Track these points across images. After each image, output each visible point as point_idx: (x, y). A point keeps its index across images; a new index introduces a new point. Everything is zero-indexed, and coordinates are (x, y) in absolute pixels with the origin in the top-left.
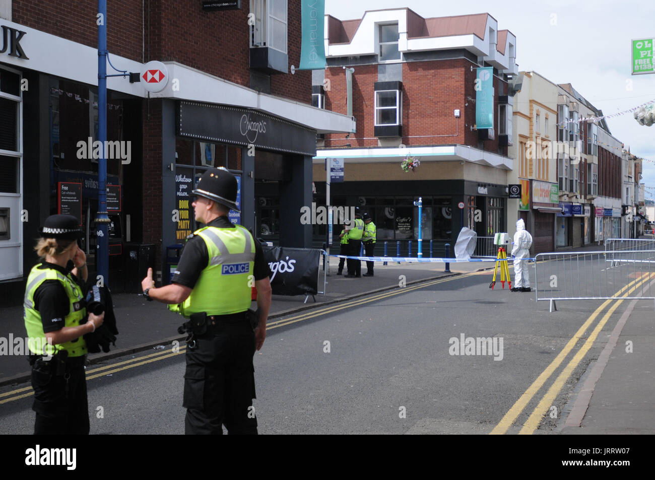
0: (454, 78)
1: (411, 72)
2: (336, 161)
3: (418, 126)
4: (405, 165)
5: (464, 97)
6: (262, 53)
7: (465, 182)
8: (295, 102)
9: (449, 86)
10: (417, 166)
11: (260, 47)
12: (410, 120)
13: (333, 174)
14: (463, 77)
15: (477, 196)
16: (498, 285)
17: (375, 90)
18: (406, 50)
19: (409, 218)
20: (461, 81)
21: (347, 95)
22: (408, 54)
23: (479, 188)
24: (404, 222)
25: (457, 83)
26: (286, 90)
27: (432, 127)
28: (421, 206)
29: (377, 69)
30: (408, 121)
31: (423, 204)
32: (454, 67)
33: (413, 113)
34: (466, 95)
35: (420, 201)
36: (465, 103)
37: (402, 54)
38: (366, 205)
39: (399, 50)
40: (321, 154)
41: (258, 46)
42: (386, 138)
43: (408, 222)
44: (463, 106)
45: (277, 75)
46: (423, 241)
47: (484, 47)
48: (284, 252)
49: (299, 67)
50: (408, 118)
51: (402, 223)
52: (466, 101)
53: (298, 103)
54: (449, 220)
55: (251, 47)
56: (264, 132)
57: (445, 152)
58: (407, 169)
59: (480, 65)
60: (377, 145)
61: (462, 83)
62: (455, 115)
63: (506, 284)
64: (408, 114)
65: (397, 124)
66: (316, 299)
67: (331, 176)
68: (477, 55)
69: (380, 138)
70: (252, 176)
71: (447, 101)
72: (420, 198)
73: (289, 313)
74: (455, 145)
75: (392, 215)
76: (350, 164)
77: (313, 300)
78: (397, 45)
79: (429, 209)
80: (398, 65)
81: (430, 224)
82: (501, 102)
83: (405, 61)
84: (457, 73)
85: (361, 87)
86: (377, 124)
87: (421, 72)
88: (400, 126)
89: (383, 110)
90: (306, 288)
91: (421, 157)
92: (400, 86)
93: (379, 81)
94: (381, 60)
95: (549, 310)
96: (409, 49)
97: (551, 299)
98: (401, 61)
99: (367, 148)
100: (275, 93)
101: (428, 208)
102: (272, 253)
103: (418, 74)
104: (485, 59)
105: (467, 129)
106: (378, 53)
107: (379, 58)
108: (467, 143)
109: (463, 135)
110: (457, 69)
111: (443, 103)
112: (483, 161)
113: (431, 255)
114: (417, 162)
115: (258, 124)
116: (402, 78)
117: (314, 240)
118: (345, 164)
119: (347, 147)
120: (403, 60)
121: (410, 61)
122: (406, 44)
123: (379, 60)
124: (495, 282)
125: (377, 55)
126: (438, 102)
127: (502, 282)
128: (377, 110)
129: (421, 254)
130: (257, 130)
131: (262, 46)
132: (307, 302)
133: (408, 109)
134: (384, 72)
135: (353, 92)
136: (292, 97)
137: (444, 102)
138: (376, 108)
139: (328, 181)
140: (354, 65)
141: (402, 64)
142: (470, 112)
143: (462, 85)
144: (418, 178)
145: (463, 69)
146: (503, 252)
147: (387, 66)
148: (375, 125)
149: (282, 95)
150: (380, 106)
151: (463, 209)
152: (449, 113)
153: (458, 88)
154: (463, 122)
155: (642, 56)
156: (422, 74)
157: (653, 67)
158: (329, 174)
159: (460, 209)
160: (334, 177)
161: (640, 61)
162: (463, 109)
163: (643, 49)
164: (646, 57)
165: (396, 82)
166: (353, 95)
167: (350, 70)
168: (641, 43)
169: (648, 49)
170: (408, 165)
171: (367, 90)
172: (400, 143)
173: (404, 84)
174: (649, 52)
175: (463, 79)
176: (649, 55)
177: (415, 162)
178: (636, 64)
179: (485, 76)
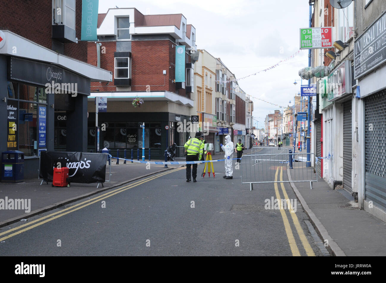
0: (162, 51)
1: (137, 47)
2: (102, 99)
3: (141, 79)
4: (135, 103)
5: (168, 63)
6: (60, 29)
7: (169, 114)
9: (159, 56)
10: (141, 103)
11: (59, 25)
13: (100, 107)
14: (168, 51)
15: (175, 122)
16: (207, 175)
17: (115, 57)
18: (134, 33)
19: (135, 135)
20: (167, 53)
21: (97, 59)
22: (135, 36)
23: (176, 117)
24: (132, 138)
25: (165, 54)
26: (73, 53)
27: (149, 80)
28: (144, 128)
29: (116, 44)
31: (145, 126)
33: (138, 72)
34: (170, 62)
35: (144, 125)
37: (131, 35)
38: (109, 127)
39: (130, 33)
40: (92, 95)
41: (58, 24)
42: (121, 86)
43: (134, 137)
44: (168, 68)
45: (68, 43)
46: (145, 149)
47: (180, 33)
48: (83, 155)
49: (80, 39)
50: (135, 75)
52: (170, 65)
53: (80, 61)
54: (160, 136)
55: (53, 24)
56: (61, 79)
57: (159, 95)
58: (136, 105)
59: (177, 45)
60: (116, 90)
61: (167, 54)
62: (164, 73)
63: (211, 175)
64: (135, 72)
65: (129, 78)
66: (104, 186)
68: (175, 38)
69: (117, 86)
70: (53, 107)
71: (159, 65)
72: (144, 123)
73: (92, 195)
74: (165, 91)
75: (125, 133)
77: (102, 186)
78: (129, 30)
80: (129, 42)
81: (148, 139)
84: (165, 48)
85: (106, 55)
86: (116, 78)
88: (130, 79)
89: (119, 69)
90: (98, 178)
91: (144, 98)
92: (130, 55)
93: (117, 52)
94: (118, 39)
95: (250, 189)
96: (136, 33)
97: (251, 183)
98: (130, 40)
100: (67, 55)
101: (147, 129)
102: (75, 156)
103: (141, 48)
104: (180, 41)
105: (170, 82)
106: (116, 34)
107: (117, 37)
108: (170, 90)
109: (168, 86)
110: (164, 46)
111: (156, 66)
112: (179, 101)
113: (149, 157)
115: (57, 74)
116: (131, 50)
119: (97, 91)
120: (132, 40)
121: (136, 40)
122: (133, 30)
123: (117, 39)
124: (205, 173)
125: (116, 36)
126: (153, 65)
127: (208, 173)
128: (116, 69)
129: (144, 157)
130: (57, 78)
131: (60, 24)
132: (98, 188)
133: (135, 69)
134: (120, 47)
135: (101, 58)
136: (76, 58)
138: (115, 68)
139: (97, 111)
140: (101, 41)
141: (131, 42)
142: (172, 72)
143: (167, 55)
144: (141, 111)
145: (168, 46)
147: (122, 42)
148: (115, 78)
149: (70, 56)
150: (117, 67)
151: (168, 129)
152: (160, 72)
153: (165, 57)
154: (168, 78)
155: (306, 38)
156: (143, 48)
157: (312, 45)
158: (97, 107)
159: (166, 130)
160: (101, 109)
161: (305, 41)
162: (168, 70)
163: (307, 34)
164: (308, 39)
165: (128, 52)
166: (101, 60)
167: (99, 44)
168: (305, 31)
169: (309, 34)
170: (136, 102)
171: (110, 56)
172: (130, 89)
173: (132, 54)
174: (310, 36)
175: (168, 52)
176: (310, 38)
177: (141, 101)
178: (303, 43)
179: (180, 51)
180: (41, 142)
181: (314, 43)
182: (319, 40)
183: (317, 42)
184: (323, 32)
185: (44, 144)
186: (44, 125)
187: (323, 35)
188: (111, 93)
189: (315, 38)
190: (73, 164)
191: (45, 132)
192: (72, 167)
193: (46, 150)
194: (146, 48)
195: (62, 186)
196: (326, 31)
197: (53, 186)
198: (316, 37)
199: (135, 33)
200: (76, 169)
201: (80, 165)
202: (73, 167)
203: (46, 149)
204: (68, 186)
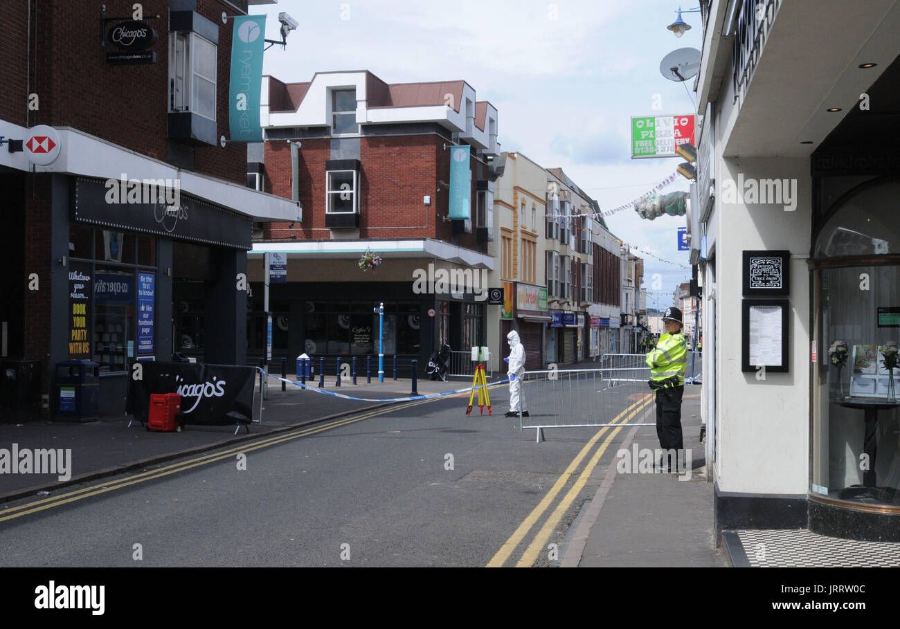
0: (423, 158)
1: (371, 149)
2: (277, 256)
3: (379, 215)
4: (363, 263)
5: (435, 181)
6: (183, 120)
8: (226, 182)
9: (417, 166)
10: (377, 264)
11: (181, 112)
12: (370, 208)
13: (272, 272)
14: (434, 155)
15: (451, 302)
16: (476, 410)
17: (327, 170)
18: (365, 121)
19: (368, 328)
20: (432, 161)
21: (292, 175)
22: (368, 127)
24: (361, 333)
25: (427, 163)
26: (214, 166)
27: (397, 216)
28: (383, 314)
29: (330, 143)
30: (367, 208)
31: (385, 310)
32: (424, 144)
33: (373, 199)
34: (438, 178)
35: (382, 307)
36: (437, 189)
37: (360, 126)
38: (315, 311)
39: (357, 122)
40: (258, 248)
41: (178, 111)
42: (340, 229)
43: (366, 333)
44: (434, 191)
45: (202, 147)
46: (385, 357)
47: (460, 121)
48: (210, 370)
49: (230, 139)
50: (367, 205)
51: (360, 334)
52: (438, 185)
53: (229, 183)
54: (417, 331)
55: (169, 111)
56: (186, 219)
57: (412, 247)
58: (366, 268)
59: (454, 143)
60: (329, 237)
61: (433, 163)
62: (425, 202)
63: (485, 409)
64: (366, 200)
65: (354, 212)
66: (249, 429)
67: (271, 276)
68: (451, 130)
69: (332, 229)
70: (169, 274)
71: (416, 186)
72: (382, 304)
73: (215, 447)
74: (425, 239)
75: (347, 324)
76: (295, 261)
77: (246, 431)
78: (355, 115)
79: (392, 318)
80: (355, 139)
81: (393, 335)
82: (479, 188)
83: (364, 136)
84: (427, 151)
85: (310, 166)
86: (329, 211)
87: (383, 150)
88: (357, 214)
89: (335, 194)
90: (238, 416)
91: (383, 253)
92: (357, 165)
93: (331, 159)
94: (334, 133)
95: (536, 440)
96: (369, 120)
97: (538, 427)
98: (358, 134)
99: (316, 241)
100: (201, 170)
101: (391, 316)
102: (195, 371)
103: (380, 151)
104: (461, 135)
105: (439, 220)
107: (332, 130)
108: (438, 237)
109: (434, 227)
110: (427, 147)
111: (410, 188)
112: (458, 259)
113: (394, 373)
114: (378, 259)
116: (359, 155)
117: (248, 355)
118: (288, 260)
119: (291, 239)
120: (361, 134)
121: (370, 135)
122: (364, 114)
123: (332, 133)
124: (471, 406)
125: (330, 127)
126: (403, 186)
127: (479, 406)
128: (329, 194)
129: (382, 372)
130: (177, 217)
131: (183, 110)
132: (237, 433)
133: (367, 195)
134: (337, 148)
135: (299, 171)
136: (222, 176)
137: (411, 186)
138: (327, 192)
139: (267, 282)
140: (301, 138)
141: (360, 139)
142: (443, 199)
143: (432, 166)
144: (380, 279)
145: (435, 147)
146: (481, 370)
147: (341, 141)
148: (327, 212)
149: (209, 172)
150: (333, 190)
151: (434, 317)
152: (417, 199)
153: (428, 169)
154: (434, 212)
155: (643, 137)
156: (384, 151)
157: (656, 150)
158: (268, 273)
159: (430, 317)
160: (274, 277)
161: (642, 143)
162: (434, 196)
163: (645, 128)
164: (647, 138)
165: (352, 161)
166: (299, 175)
167: (296, 145)
168: (642, 122)
169: (649, 129)
170: (367, 262)
171: (317, 169)
172: (357, 235)
173: (362, 164)
174: (651, 132)
175: (434, 159)
176: (651, 136)
177: (375, 260)
178: (637, 146)
179: (461, 156)
180: (143, 342)
181: (659, 146)
182: (668, 140)
183: (665, 144)
184: (678, 125)
185: (150, 347)
186: (149, 309)
187: (678, 130)
188: (316, 243)
189: (661, 136)
190: (192, 388)
191: (151, 323)
192: (190, 393)
193: (154, 360)
194: (391, 151)
195: (166, 429)
196: (684, 122)
197: (149, 430)
198: (663, 133)
199: (368, 122)
200: (197, 397)
201: (204, 390)
202: (192, 394)
203: (154, 358)
204: (179, 429)
